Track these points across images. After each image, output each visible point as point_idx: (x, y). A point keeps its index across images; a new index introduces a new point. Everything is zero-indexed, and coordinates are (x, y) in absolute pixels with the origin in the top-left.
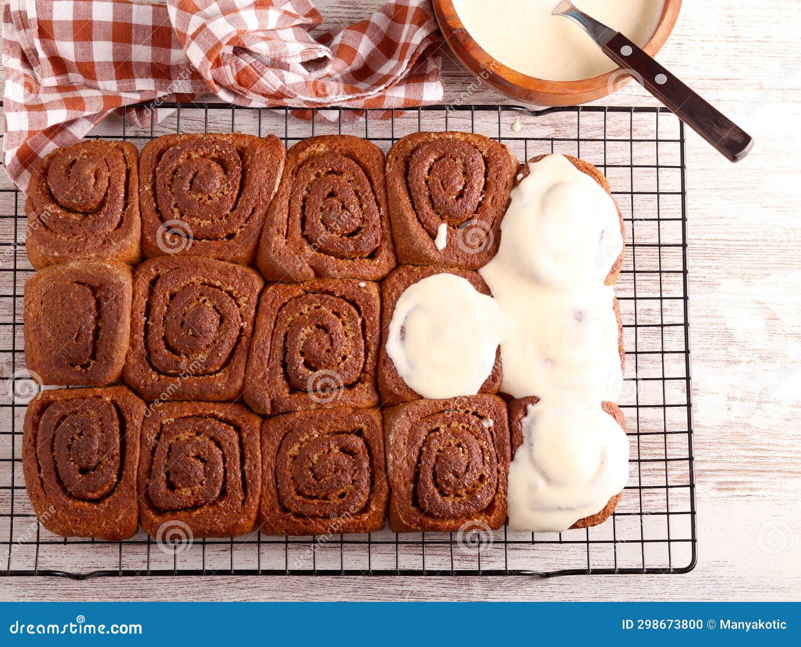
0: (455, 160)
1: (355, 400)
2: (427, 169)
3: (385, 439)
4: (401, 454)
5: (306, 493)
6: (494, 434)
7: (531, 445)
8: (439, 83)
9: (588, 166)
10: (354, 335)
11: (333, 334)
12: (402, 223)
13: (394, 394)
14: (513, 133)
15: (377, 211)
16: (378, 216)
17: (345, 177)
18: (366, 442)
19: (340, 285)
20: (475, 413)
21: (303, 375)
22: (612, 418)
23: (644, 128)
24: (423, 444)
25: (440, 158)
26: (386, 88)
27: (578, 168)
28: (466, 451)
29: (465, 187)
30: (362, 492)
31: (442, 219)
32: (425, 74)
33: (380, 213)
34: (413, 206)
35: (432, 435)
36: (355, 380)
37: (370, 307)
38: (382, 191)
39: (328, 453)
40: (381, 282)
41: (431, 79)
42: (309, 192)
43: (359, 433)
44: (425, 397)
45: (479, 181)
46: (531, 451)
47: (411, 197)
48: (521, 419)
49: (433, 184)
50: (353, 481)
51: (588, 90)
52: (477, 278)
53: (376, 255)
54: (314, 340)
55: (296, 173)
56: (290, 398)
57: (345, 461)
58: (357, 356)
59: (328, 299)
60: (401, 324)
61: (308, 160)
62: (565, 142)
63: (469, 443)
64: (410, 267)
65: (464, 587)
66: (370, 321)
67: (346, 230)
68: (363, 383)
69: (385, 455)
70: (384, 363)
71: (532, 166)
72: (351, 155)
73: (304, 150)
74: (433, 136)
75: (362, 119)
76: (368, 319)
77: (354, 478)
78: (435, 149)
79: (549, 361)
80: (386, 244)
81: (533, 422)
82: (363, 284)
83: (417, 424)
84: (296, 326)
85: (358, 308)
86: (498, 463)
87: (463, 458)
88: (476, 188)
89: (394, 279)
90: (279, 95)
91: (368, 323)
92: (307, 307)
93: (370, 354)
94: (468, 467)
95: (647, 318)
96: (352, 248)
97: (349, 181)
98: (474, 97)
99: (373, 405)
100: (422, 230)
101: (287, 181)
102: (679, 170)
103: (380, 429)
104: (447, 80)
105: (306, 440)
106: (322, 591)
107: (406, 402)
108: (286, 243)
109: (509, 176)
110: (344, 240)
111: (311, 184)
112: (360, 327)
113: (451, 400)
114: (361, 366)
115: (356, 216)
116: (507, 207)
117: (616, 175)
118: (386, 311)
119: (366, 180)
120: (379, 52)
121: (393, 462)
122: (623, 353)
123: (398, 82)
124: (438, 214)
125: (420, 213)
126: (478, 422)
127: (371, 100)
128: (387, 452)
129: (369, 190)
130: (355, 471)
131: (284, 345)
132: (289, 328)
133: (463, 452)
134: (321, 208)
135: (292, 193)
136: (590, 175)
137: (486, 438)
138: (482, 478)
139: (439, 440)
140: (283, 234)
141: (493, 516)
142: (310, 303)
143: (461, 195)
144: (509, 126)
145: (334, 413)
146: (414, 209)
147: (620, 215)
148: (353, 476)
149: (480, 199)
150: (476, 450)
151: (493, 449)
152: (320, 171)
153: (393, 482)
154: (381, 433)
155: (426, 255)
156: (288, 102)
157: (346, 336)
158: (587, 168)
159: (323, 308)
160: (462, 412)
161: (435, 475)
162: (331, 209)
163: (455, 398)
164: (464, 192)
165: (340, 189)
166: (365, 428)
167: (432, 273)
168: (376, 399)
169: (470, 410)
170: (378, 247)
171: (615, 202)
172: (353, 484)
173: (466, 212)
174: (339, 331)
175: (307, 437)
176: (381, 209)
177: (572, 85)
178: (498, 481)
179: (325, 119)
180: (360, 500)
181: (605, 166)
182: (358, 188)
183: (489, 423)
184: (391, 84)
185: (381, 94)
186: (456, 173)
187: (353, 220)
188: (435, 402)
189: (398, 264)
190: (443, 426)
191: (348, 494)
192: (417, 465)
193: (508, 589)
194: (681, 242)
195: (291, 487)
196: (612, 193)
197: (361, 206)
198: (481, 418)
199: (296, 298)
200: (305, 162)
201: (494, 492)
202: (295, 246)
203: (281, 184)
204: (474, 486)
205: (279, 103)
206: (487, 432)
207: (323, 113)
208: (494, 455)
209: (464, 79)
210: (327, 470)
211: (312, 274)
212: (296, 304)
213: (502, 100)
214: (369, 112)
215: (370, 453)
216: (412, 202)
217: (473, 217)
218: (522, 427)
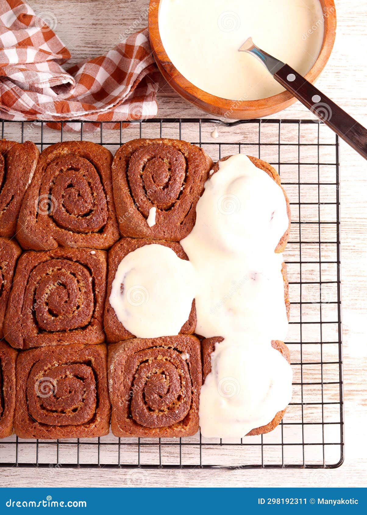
0: (163, 159)
1: (86, 338)
2: (141, 166)
3: (107, 368)
4: (119, 379)
5: (48, 408)
6: (190, 364)
7: (217, 373)
8: (154, 102)
9: (265, 164)
10: (86, 290)
11: (70, 289)
12: (122, 206)
13: (115, 334)
14: (212, 139)
15: (104, 198)
16: (105, 201)
17: (82, 172)
18: (93, 370)
19: (77, 253)
20: (175, 349)
21: (47, 320)
22: (280, 353)
23: (310, 135)
24: (136, 372)
25: (152, 158)
26: (114, 106)
27: (256, 165)
28: (168, 378)
29: (169, 180)
30: (90, 408)
31: (153, 203)
32: (145, 96)
33: (106, 199)
34: (131, 194)
35: (143, 365)
36: (86, 323)
37: (99, 270)
38: (109, 183)
39: (65, 378)
40: (108, 250)
41: (148, 99)
42: (54, 184)
43: (88, 363)
44: (138, 336)
45: (181, 175)
46: (217, 377)
47: (129, 187)
48: (210, 353)
49: (146, 178)
50: (83, 399)
51: (263, 107)
52: (179, 247)
53: (104, 230)
54: (56, 294)
55: (45, 170)
56: (37, 337)
57: (78, 384)
58: (88, 306)
59: (67, 263)
60: (121, 282)
61: (54, 160)
62: (251, 146)
63: (170, 371)
64: (129, 239)
65: (171, 477)
66: (98, 280)
67: (81, 212)
68: (92, 326)
69: (108, 380)
70: (108, 311)
71: (221, 164)
72: (86, 156)
73: (52, 152)
74: (148, 141)
75: (99, 129)
76: (97, 278)
77: (84, 397)
78: (148, 152)
79: (232, 310)
80: (111, 222)
81: (219, 356)
82: (93, 252)
83: (131, 357)
84: (43, 283)
85: (89, 270)
86: (192, 386)
87: (165, 382)
88: (178, 180)
89: (117, 248)
90: (33, 112)
91: (96, 281)
92: (51, 269)
93: (97, 304)
94: (169, 390)
95: (310, 276)
96: (86, 225)
97: (84, 176)
98: (184, 112)
99: (100, 342)
100: (138, 212)
101: (38, 175)
102: (335, 166)
103: (104, 360)
104: (164, 100)
105: (49, 369)
106: (66, 479)
107: (124, 340)
108: (37, 221)
109: (203, 172)
110: (79, 219)
111: (56, 178)
112: (90, 285)
113: (157, 339)
114: (91, 313)
115: (88, 201)
116: (201, 194)
117: (289, 170)
118: (110, 273)
119: (97, 174)
120: (113, 79)
121: (113, 385)
122: (288, 304)
123: (123, 102)
124: (150, 200)
125: (136, 199)
126: (177, 356)
127: (103, 115)
128: (109, 378)
129: (99, 181)
130: (85, 392)
131: (34, 297)
132: (37, 285)
133: (166, 378)
134: (63, 195)
135: (41, 185)
136: (265, 171)
137: (183, 368)
138: (179, 398)
139: (147, 369)
140: (34, 215)
141: (188, 427)
142: (54, 266)
143: (167, 186)
144: (209, 134)
145: (70, 348)
146: (132, 197)
147: (287, 200)
148: (83, 395)
149: (182, 189)
150: (176, 377)
151: (188, 376)
152: (63, 168)
153: (113, 400)
154: (104, 363)
155: (140, 231)
156: (40, 117)
157: (80, 291)
158: (263, 166)
159: (63, 270)
160: (166, 347)
161: (144, 395)
162: (70, 196)
163: (161, 338)
164: (169, 184)
165: (77, 181)
166: (93, 360)
167: (145, 244)
168: (102, 337)
169: (172, 346)
170: (105, 225)
171: (284, 191)
172: (83, 402)
173: (170, 199)
174: (74, 287)
175: (49, 366)
176: (108, 196)
177: (250, 104)
178: (192, 400)
179: (72, 129)
180: (88, 413)
181: (279, 164)
182: (91, 180)
183: (186, 356)
184: (118, 103)
185: (110, 110)
186: (163, 169)
187: (86, 205)
188: (145, 340)
189: (121, 237)
190: (151, 359)
191: (79, 409)
192: (131, 388)
193: (204, 478)
194: (335, 220)
195: (37, 403)
196: (282, 184)
197: (92, 194)
198: (181, 352)
199: (44, 262)
200: (53, 161)
201: (189, 408)
202: (43, 223)
203: (34, 178)
204: (174, 404)
205: (33, 117)
206: (185, 363)
207: (70, 125)
208: (190, 380)
209: (176, 100)
210: (64, 391)
211: (56, 245)
212: (43, 266)
213: (204, 115)
214: (103, 124)
215: (96, 378)
216: (130, 191)
217: (176, 202)
218: (210, 358)
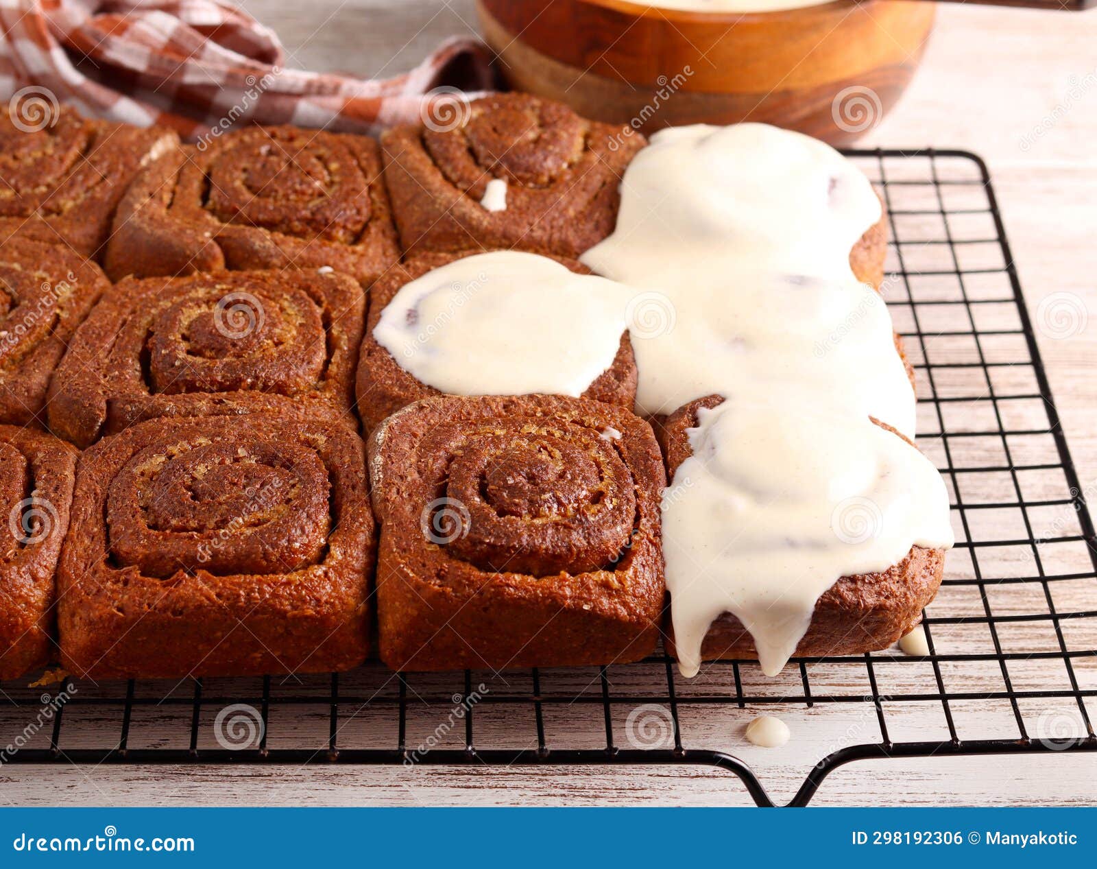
4: (404, 458)
6: (625, 449)
12: (412, 179)
18: (323, 457)
20: (577, 422)
28: (558, 456)
29: (541, 135)
31: (495, 175)
33: (365, 179)
34: (435, 164)
37: (342, 295)
46: (711, 456)
47: (430, 154)
48: (685, 429)
50: (289, 500)
58: (309, 345)
60: (409, 308)
66: (340, 312)
69: (367, 467)
70: (369, 353)
76: (336, 310)
77: (292, 495)
79: (741, 341)
80: (378, 226)
81: (713, 435)
82: (326, 269)
85: (314, 297)
86: (637, 484)
87: (551, 462)
88: (565, 138)
91: (335, 314)
93: (338, 351)
94: (561, 475)
100: (453, 189)
105: (182, 451)
108: (168, 213)
112: (318, 320)
114: (318, 360)
121: (385, 467)
124: (487, 168)
125: (448, 170)
126: (584, 431)
128: (371, 454)
130: (294, 485)
133: (551, 456)
137: (604, 450)
138: (597, 498)
146: (438, 166)
148: (288, 493)
151: (623, 465)
155: (462, 217)
161: (484, 483)
163: (531, 396)
166: (321, 439)
167: (475, 254)
169: (566, 415)
172: (287, 504)
175: (184, 445)
178: (637, 509)
183: (611, 436)
191: (274, 521)
198: (594, 429)
202: (186, 215)
206: (608, 445)
208: (626, 470)
215: (331, 467)
216: (433, 160)
218: (686, 436)
